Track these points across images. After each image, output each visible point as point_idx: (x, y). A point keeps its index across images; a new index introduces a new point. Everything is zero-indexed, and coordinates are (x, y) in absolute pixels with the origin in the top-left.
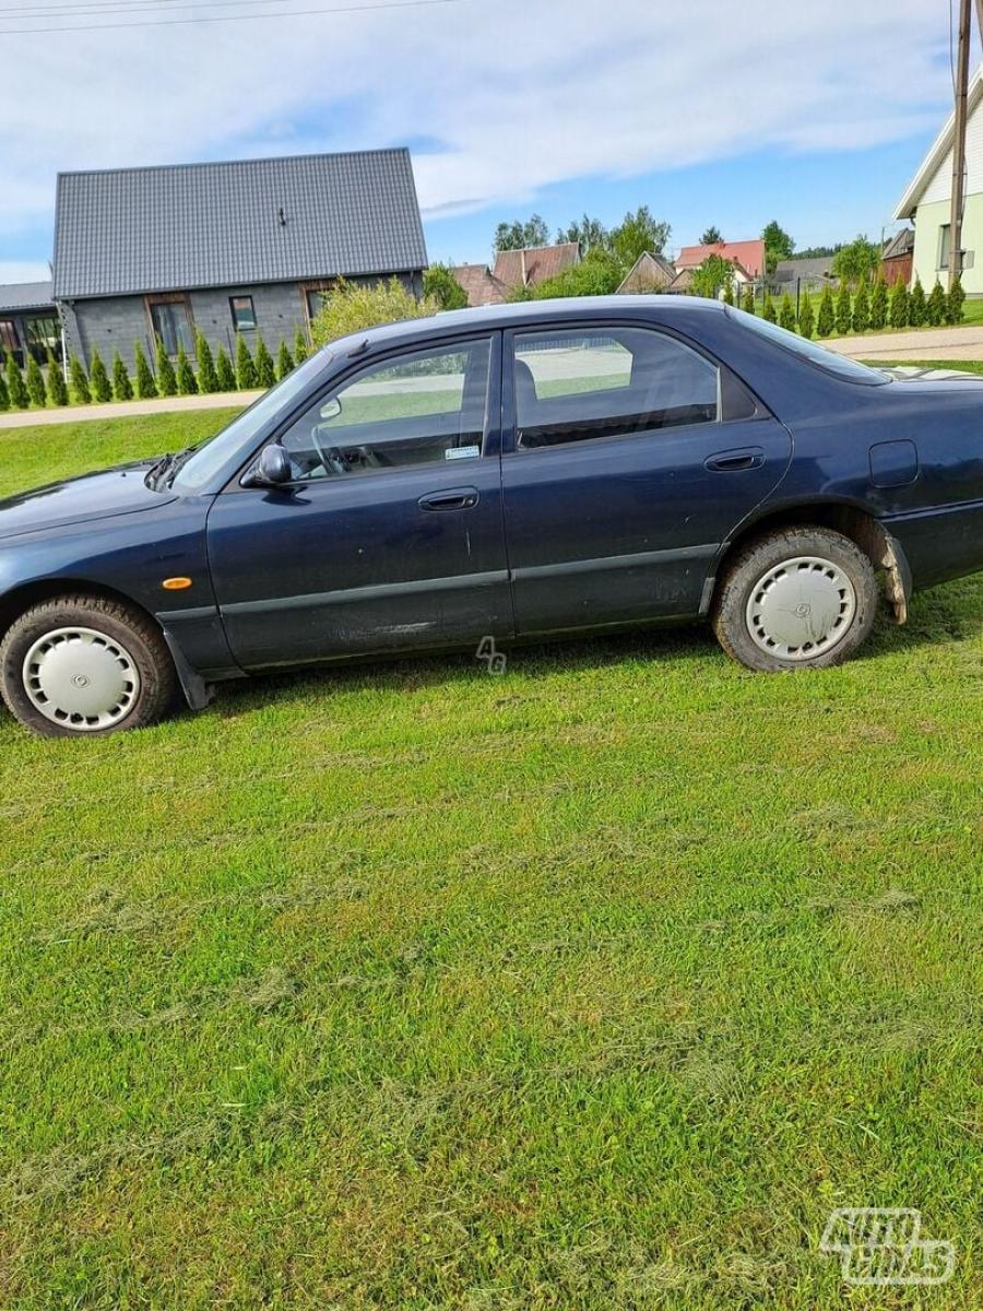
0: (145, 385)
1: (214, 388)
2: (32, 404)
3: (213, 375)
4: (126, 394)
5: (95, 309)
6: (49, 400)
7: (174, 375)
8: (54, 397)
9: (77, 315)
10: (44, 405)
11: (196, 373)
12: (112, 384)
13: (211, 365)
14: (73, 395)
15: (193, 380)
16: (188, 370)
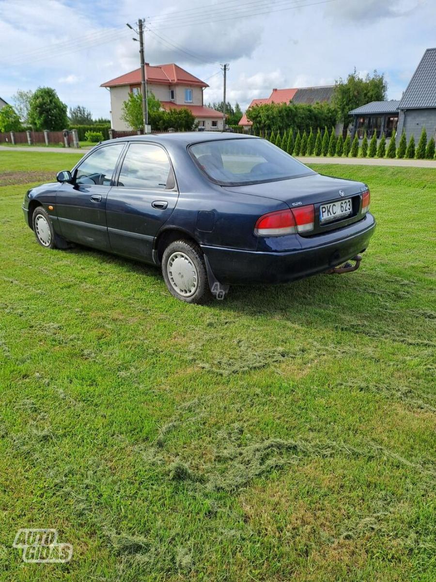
0: (391, 151)
1: (422, 156)
2: (343, 155)
3: (424, 150)
4: (381, 154)
5: (414, 114)
6: (350, 154)
7: (406, 148)
8: (352, 153)
9: (405, 116)
10: (347, 156)
11: (416, 148)
12: (377, 149)
13: (425, 145)
14: (360, 152)
15: (413, 151)
16: (413, 146)
